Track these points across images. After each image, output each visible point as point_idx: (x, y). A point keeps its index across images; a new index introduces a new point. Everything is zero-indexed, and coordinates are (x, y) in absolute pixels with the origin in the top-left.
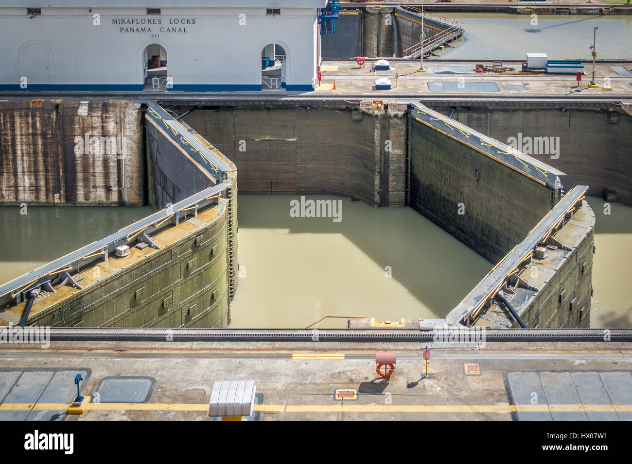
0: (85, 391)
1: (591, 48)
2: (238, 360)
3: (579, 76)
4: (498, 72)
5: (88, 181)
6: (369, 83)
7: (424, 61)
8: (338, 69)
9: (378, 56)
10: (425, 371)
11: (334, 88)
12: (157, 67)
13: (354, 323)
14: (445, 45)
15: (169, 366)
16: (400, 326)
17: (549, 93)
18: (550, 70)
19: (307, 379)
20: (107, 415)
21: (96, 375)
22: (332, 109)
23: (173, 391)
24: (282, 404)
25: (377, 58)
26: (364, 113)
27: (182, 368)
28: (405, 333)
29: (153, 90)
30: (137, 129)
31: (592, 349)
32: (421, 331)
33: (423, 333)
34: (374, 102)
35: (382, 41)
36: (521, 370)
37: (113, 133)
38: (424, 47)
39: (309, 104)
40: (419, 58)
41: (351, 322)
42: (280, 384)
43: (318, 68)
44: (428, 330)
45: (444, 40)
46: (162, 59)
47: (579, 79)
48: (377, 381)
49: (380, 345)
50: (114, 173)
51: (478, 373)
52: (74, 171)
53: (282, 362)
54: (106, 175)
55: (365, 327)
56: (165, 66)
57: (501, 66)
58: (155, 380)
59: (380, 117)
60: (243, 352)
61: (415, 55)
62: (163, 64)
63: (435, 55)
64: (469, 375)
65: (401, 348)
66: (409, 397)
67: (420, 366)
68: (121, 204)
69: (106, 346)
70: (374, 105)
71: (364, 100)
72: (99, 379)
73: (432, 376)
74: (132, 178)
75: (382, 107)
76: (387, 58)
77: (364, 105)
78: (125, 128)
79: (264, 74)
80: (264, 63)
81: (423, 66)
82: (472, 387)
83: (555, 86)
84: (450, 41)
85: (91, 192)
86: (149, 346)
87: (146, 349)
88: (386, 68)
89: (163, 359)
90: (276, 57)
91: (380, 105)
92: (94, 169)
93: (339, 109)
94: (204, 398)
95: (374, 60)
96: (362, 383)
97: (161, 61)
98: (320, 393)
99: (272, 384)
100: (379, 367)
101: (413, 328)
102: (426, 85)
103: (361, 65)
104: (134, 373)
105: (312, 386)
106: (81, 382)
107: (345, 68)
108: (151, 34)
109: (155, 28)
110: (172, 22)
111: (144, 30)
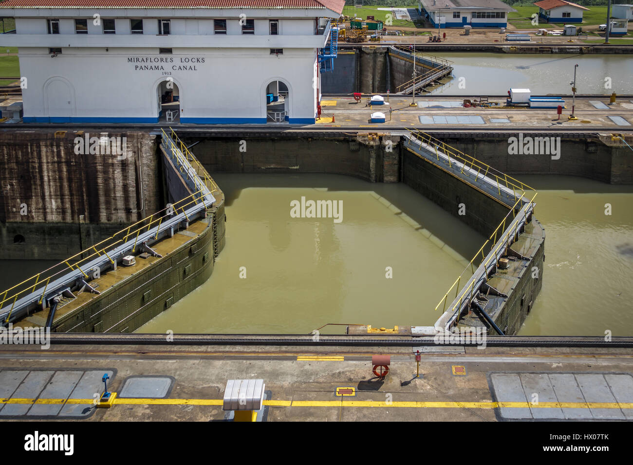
0: (112, 388)
1: (571, 84)
2: (248, 362)
3: (560, 109)
4: (484, 106)
5: (110, 204)
6: (365, 116)
7: (415, 96)
8: (337, 104)
9: (373, 93)
10: (416, 371)
11: (333, 121)
12: (170, 101)
13: (352, 330)
14: (435, 81)
15: (187, 367)
16: (394, 333)
17: (531, 125)
18: (532, 105)
19: (310, 378)
20: (132, 409)
21: (121, 374)
22: (332, 140)
23: (191, 388)
24: (288, 400)
25: (372, 94)
26: (360, 144)
27: (198, 368)
28: (398, 338)
29: (167, 123)
30: (154, 157)
31: (568, 354)
32: (413, 337)
33: (414, 339)
34: (370, 134)
35: (377, 78)
36: (503, 371)
37: (131, 161)
38: (416, 84)
39: (311, 135)
40: (411, 93)
41: (350, 329)
42: (287, 382)
43: (318, 103)
44: (419, 337)
45: (434, 77)
46: (175, 94)
47: (560, 112)
48: (373, 380)
49: (375, 349)
50: (133, 197)
51: (464, 374)
52: (97, 195)
53: (288, 363)
54: (126, 199)
55: (362, 333)
56: (177, 101)
57: (487, 101)
58: (174, 378)
59: (375, 148)
60: (253, 355)
61: (408, 91)
62: (176, 99)
63: (426, 91)
64: (456, 376)
65: (395, 352)
66: (402, 394)
67: (412, 367)
69: (130, 349)
70: (369, 136)
71: (360, 132)
72: (124, 377)
73: (424, 377)
74: (150, 202)
75: (377, 138)
76: (381, 94)
77: (361, 137)
78: (142, 157)
79: (269, 108)
80: (268, 98)
81: (415, 101)
82: (459, 386)
83: (537, 119)
84: (440, 79)
85: (112, 214)
86: (169, 349)
87: (166, 352)
88: (380, 103)
89: (181, 361)
90: (279, 93)
91: (375, 136)
92: (115, 193)
93: (338, 141)
94: (219, 395)
95: (369, 96)
96: (361, 382)
97: (174, 97)
98: (322, 390)
99: (279, 383)
100: (375, 368)
101: (406, 334)
102: (418, 119)
103: (357, 100)
104: (156, 373)
105: (315, 384)
106: (107, 381)
107: (343, 103)
108: (164, 71)
109: (167, 66)
110: (183, 60)
111: (157, 68)
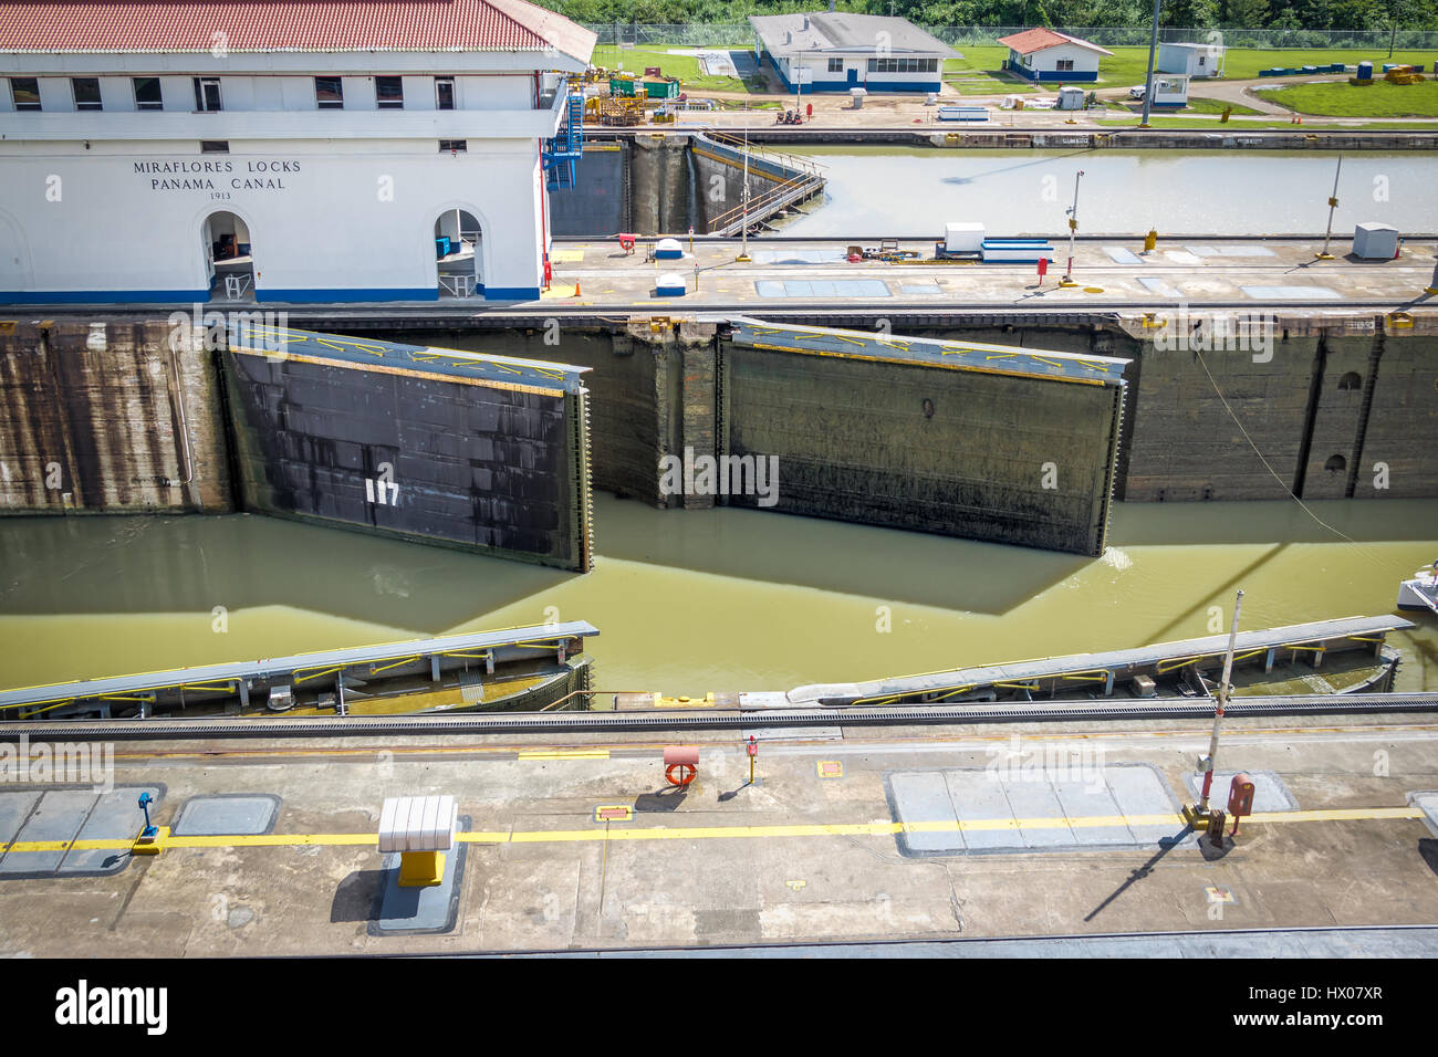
0: (159, 818)
1: (1068, 212)
2: (424, 765)
3: (1043, 265)
4: (890, 260)
5: (122, 470)
6: (642, 283)
7: (748, 240)
8: (585, 258)
9: (660, 233)
10: (749, 773)
11: (577, 295)
12: (232, 256)
13: (624, 701)
14: (789, 209)
15: (303, 777)
16: (706, 705)
17: (984, 298)
18: (988, 255)
19: (546, 792)
20: (202, 855)
21: (175, 793)
22: (575, 334)
23: (314, 815)
24: (504, 830)
25: (658, 236)
26: (635, 340)
27: (325, 780)
28: (715, 715)
29: (228, 301)
30: (205, 373)
31: (1038, 733)
32: (744, 711)
33: (745, 715)
34: (655, 320)
35: (669, 203)
36: (915, 768)
37: (159, 382)
38: (749, 213)
39: (530, 324)
40: (740, 234)
41: (619, 700)
42: (499, 800)
43: (546, 257)
44: (754, 711)
45: (788, 199)
46: (240, 240)
47: (1042, 271)
48: (667, 792)
49: (670, 735)
50: (170, 455)
51: (841, 775)
52: (95, 453)
53: (502, 765)
54: (156, 458)
55: (644, 707)
56: (248, 254)
57: (896, 248)
58: (280, 798)
59: (665, 348)
60: (432, 752)
61: (732, 229)
62: (244, 250)
63: (770, 229)
64: (825, 779)
65: (708, 739)
66: (721, 815)
67: (740, 766)
68: (189, 509)
69: (188, 747)
70: (653, 324)
71: (634, 316)
72: (181, 800)
73: (764, 782)
74: (205, 464)
75: (670, 328)
76: (679, 236)
77: (636, 326)
78: (181, 372)
79: (442, 268)
80: (440, 246)
81: (747, 250)
82: (829, 797)
83: (996, 286)
84: (799, 202)
85: (130, 489)
86: (265, 746)
87: (259, 750)
88: (676, 255)
89: (291, 766)
90: (462, 235)
91: (664, 324)
92: (131, 448)
93: (588, 334)
94: (369, 825)
95: (652, 240)
96: (641, 796)
97: (239, 246)
98: (569, 812)
99: (486, 802)
100: (669, 771)
101: (730, 708)
102: (753, 287)
103: (627, 249)
104: (242, 788)
105: (556, 802)
106: (149, 806)
107: (596, 256)
108: (214, 191)
109: (221, 180)
110: (254, 167)
111: (199, 184)
